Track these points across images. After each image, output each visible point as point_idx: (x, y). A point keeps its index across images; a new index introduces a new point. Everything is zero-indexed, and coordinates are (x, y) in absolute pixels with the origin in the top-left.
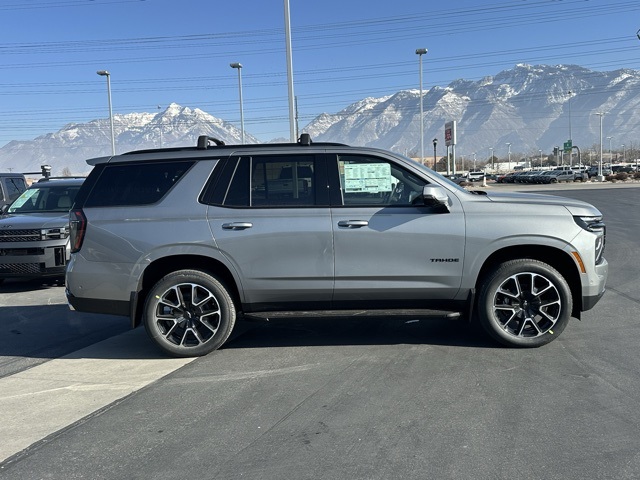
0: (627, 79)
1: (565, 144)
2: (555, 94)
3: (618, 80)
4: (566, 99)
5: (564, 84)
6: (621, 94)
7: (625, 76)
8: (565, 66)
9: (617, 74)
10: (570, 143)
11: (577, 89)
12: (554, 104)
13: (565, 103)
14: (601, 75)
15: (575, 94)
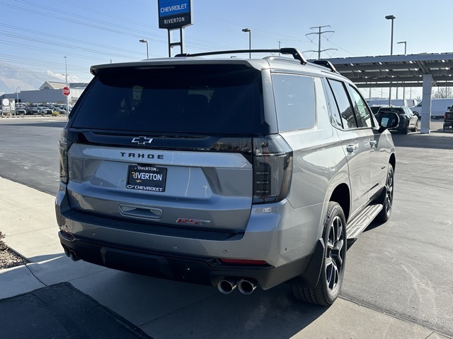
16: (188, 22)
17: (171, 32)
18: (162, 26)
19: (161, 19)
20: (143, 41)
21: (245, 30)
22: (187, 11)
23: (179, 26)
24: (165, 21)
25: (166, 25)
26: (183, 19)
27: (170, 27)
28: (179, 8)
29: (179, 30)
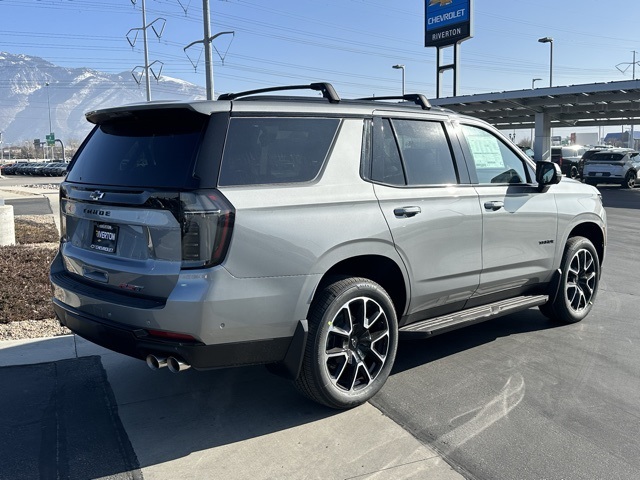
0: (90, 78)
1: (48, 137)
2: (19, 84)
3: (81, 78)
4: (32, 91)
5: (28, 75)
6: (85, 92)
7: (88, 75)
8: (27, 56)
9: (79, 72)
10: (52, 136)
11: (41, 81)
12: (19, 95)
13: (30, 94)
14: (65, 71)
15: (40, 87)
16: (466, 34)
17: (441, 51)
18: (429, 43)
19: (428, 34)
20: (397, 67)
21: (544, 41)
22: (465, 19)
23: (453, 41)
24: (434, 37)
25: (435, 41)
26: (459, 31)
27: (440, 44)
28: (453, 16)
29: (453, 47)
